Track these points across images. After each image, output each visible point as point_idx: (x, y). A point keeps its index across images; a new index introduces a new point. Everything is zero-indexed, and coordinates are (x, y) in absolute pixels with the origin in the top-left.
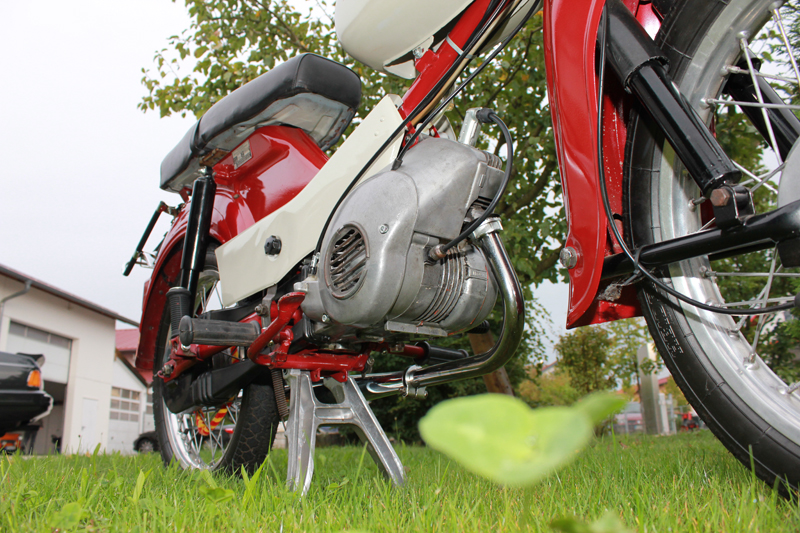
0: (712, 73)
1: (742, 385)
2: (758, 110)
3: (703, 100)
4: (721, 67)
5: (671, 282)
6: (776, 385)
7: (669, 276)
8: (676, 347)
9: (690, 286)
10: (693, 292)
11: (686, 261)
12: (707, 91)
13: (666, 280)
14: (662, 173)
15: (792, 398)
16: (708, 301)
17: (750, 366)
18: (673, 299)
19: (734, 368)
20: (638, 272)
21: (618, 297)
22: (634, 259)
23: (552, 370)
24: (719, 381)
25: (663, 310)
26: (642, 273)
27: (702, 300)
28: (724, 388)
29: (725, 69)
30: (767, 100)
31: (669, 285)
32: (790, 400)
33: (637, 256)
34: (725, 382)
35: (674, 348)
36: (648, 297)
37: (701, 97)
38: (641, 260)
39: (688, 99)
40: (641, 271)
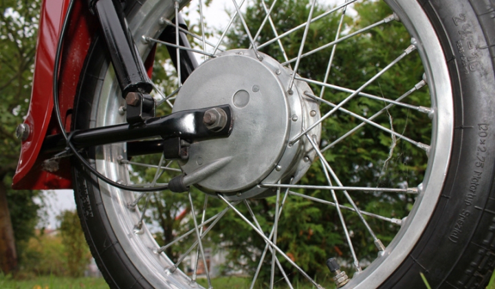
0: (153, 20)
1: (129, 245)
2: (175, 49)
3: (144, 37)
4: (160, 17)
5: (95, 163)
6: (152, 246)
7: (94, 158)
8: (90, 212)
9: (108, 167)
10: (109, 173)
11: (109, 145)
12: (147, 31)
13: (91, 160)
14: (105, 81)
15: (161, 256)
16: (118, 181)
17: (137, 231)
18: (94, 177)
19: (126, 232)
20: (67, 148)
21: (55, 170)
22: (68, 139)
23: (55, 233)
24: (114, 240)
25: (85, 183)
26: (71, 151)
27: (114, 179)
28: (117, 246)
29: (162, 20)
30: (181, 43)
31: (92, 165)
32: (159, 258)
33: (70, 137)
34: (118, 242)
35: (88, 213)
36: (76, 172)
37: (142, 35)
38: (72, 140)
39: (133, 34)
40: (71, 149)
